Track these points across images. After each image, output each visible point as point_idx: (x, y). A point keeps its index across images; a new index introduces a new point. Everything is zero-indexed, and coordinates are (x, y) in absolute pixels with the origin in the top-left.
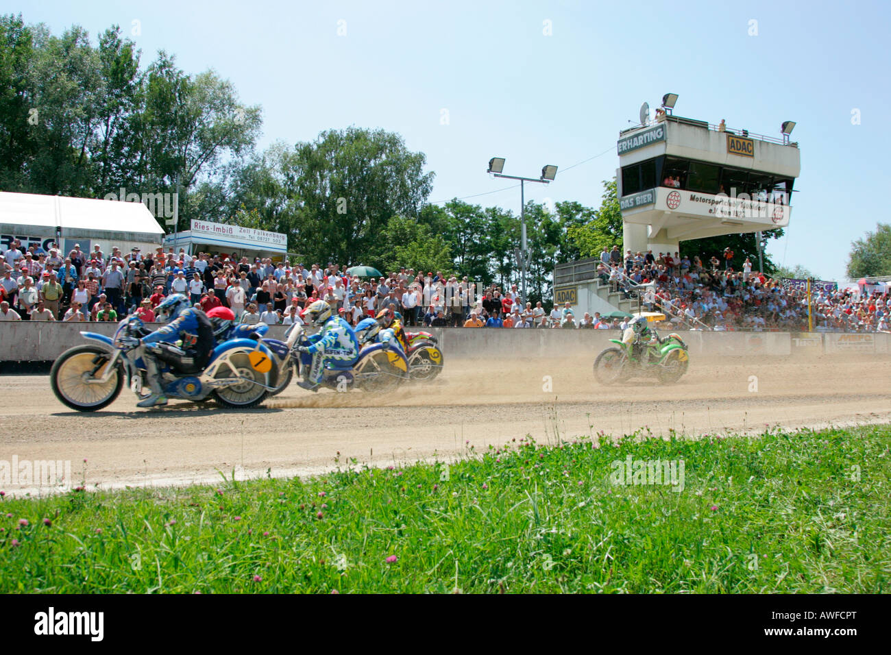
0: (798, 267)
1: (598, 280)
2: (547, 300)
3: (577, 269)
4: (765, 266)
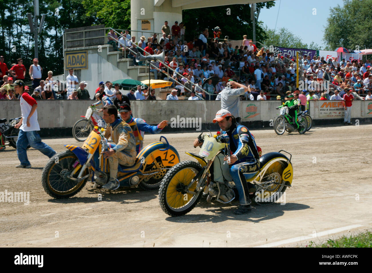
0: (283, 30)
1: (108, 46)
2: (50, 55)
3: (87, 34)
4: (258, 34)
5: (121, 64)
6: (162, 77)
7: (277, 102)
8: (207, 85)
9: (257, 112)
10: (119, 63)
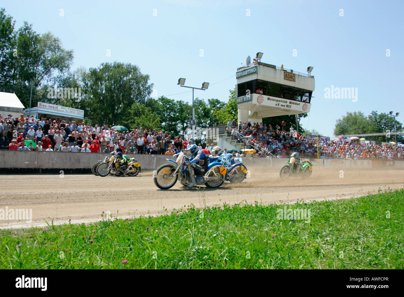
0: (313, 130)
1: (226, 134)
2: (204, 143)
4: (299, 130)
5: (232, 143)
6: (252, 148)
10: (231, 142)
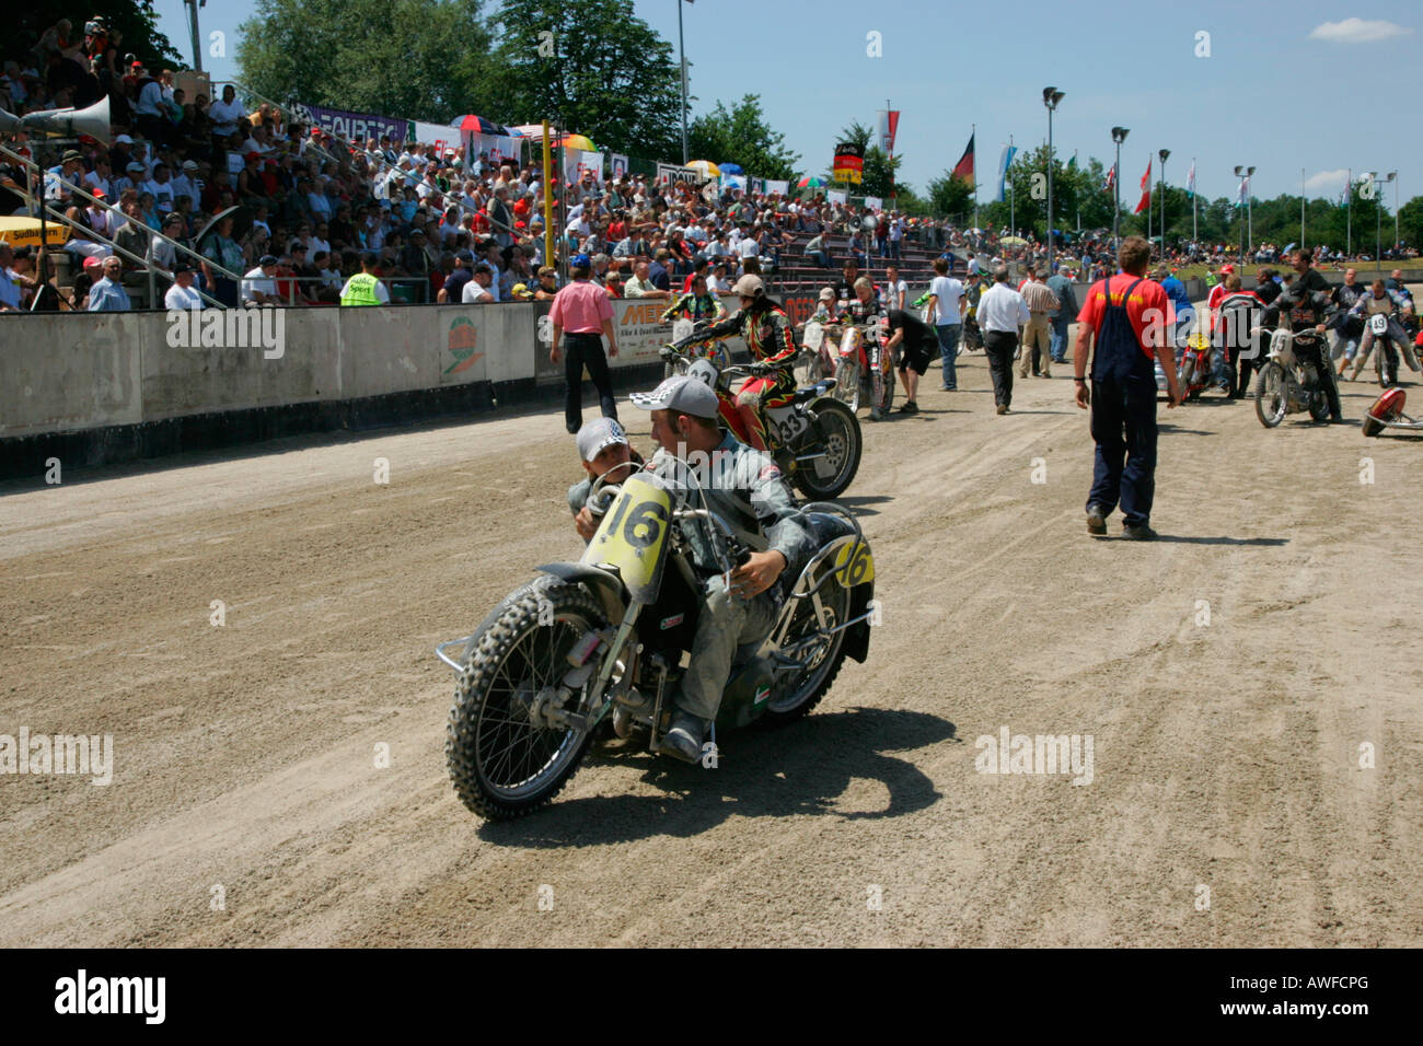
7: (522, 309)
8: (216, 239)
9: (477, 350)
